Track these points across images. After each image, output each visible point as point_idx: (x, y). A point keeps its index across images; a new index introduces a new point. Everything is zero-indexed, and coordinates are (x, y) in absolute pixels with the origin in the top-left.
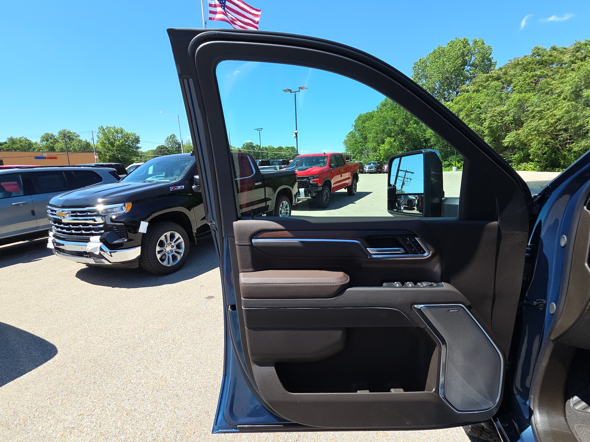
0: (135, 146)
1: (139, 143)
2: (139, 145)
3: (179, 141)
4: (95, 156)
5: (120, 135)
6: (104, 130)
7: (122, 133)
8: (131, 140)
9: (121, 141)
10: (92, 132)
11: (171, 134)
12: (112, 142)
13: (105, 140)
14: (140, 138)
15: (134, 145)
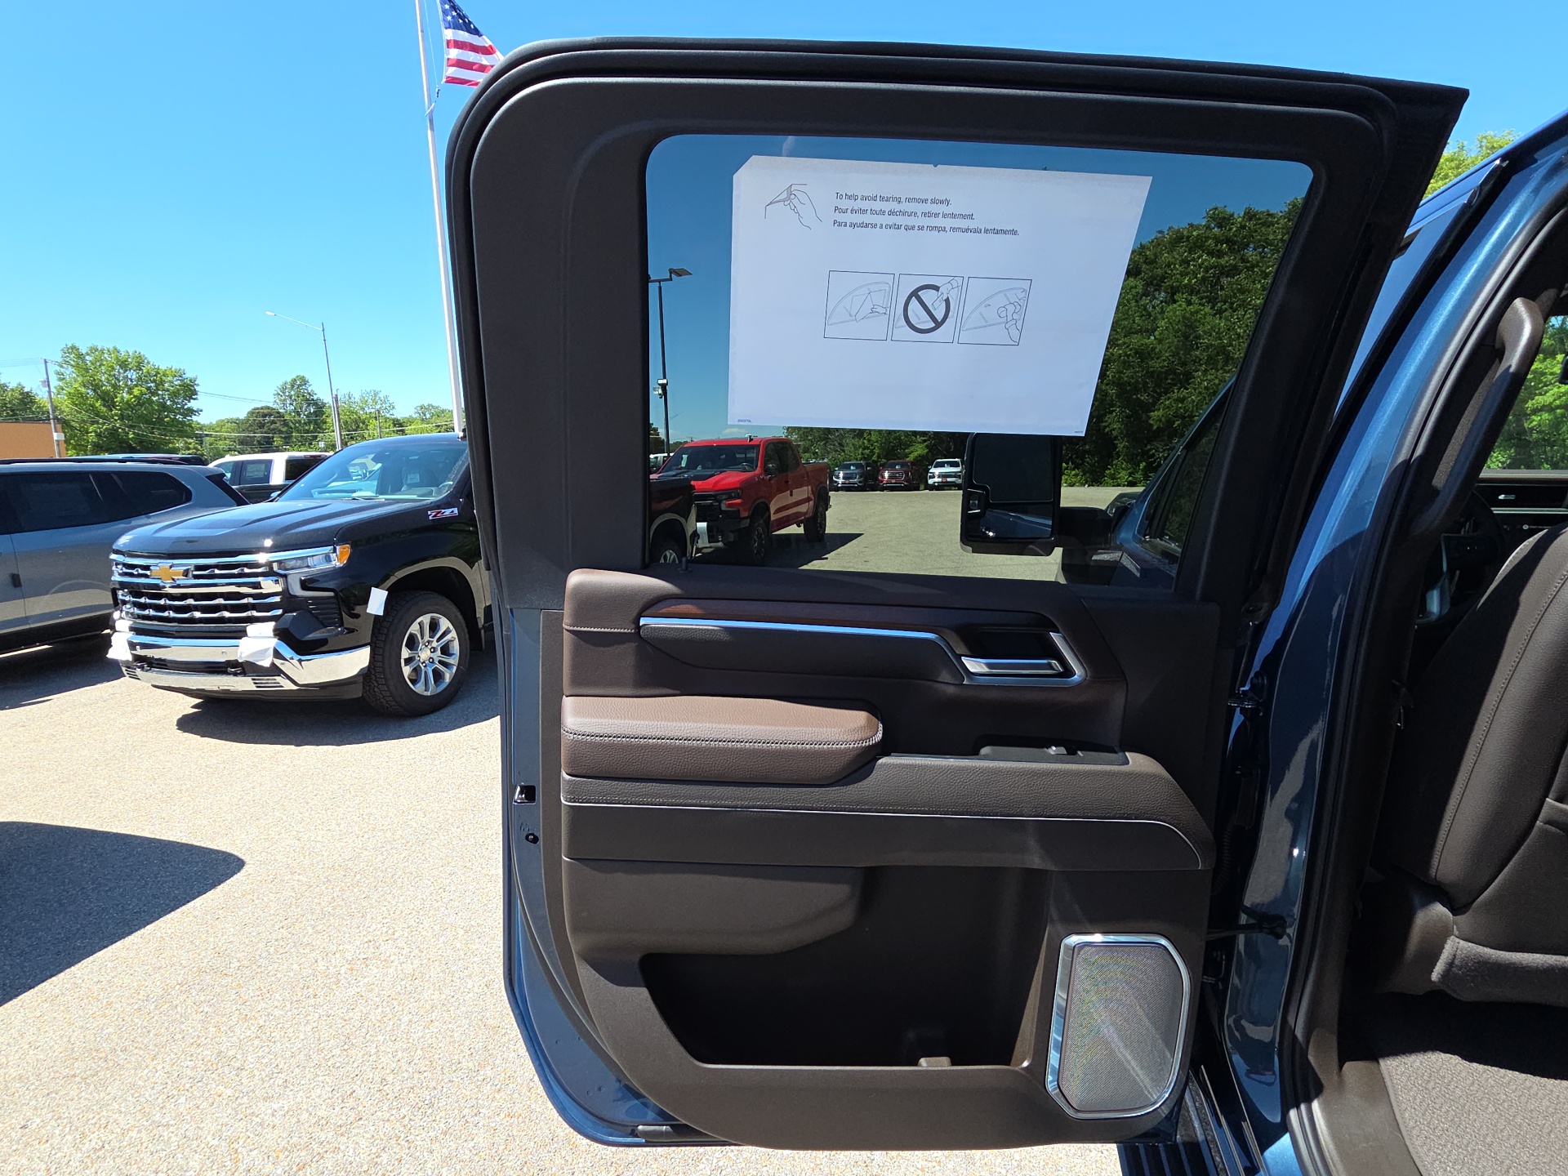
0: (183, 408)
1: (195, 399)
2: (193, 404)
3: (318, 396)
4: (55, 435)
5: (132, 375)
6: (80, 356)
7: (141, 369)
8: (168, 390)
9: (136, 392)
10: (46, 362)
11: (294, 377)
12: (107, 393)
13: (85, 386)
14: (198, 385)
15: (177, 403)
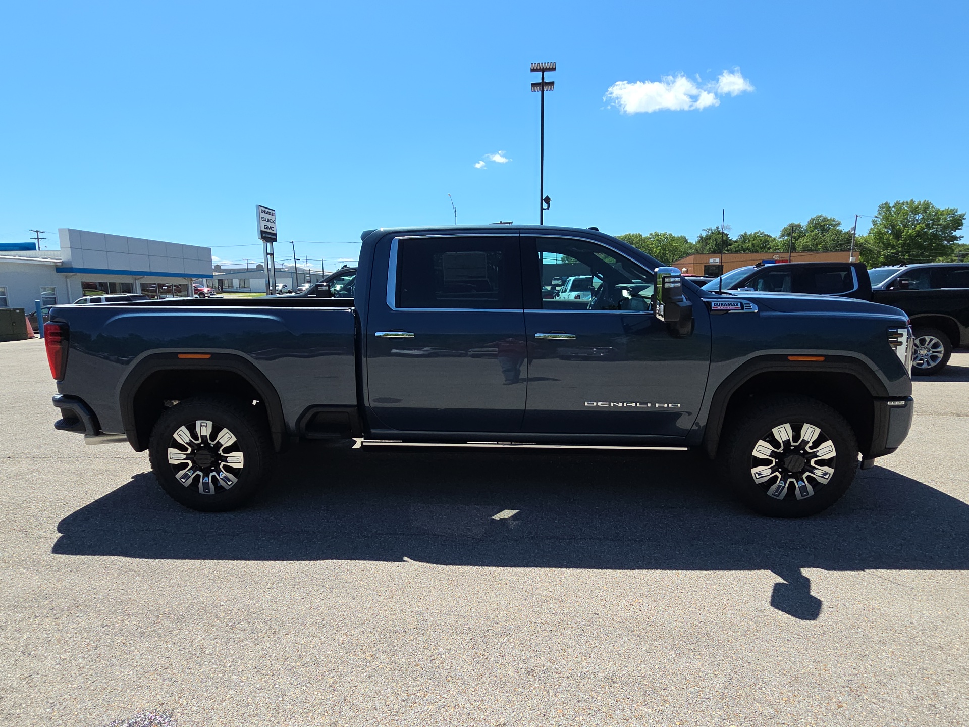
0: (950, 235)
1: (959, 229)
2: (957, 233)
4: (851, 258)
5: (919, 217)
6: (889, 209)
7: (928, 213)
8: (942, 225)
10: (857, 216)
12: (900, 230)
13: (886, 227)
15: (946, 233)
